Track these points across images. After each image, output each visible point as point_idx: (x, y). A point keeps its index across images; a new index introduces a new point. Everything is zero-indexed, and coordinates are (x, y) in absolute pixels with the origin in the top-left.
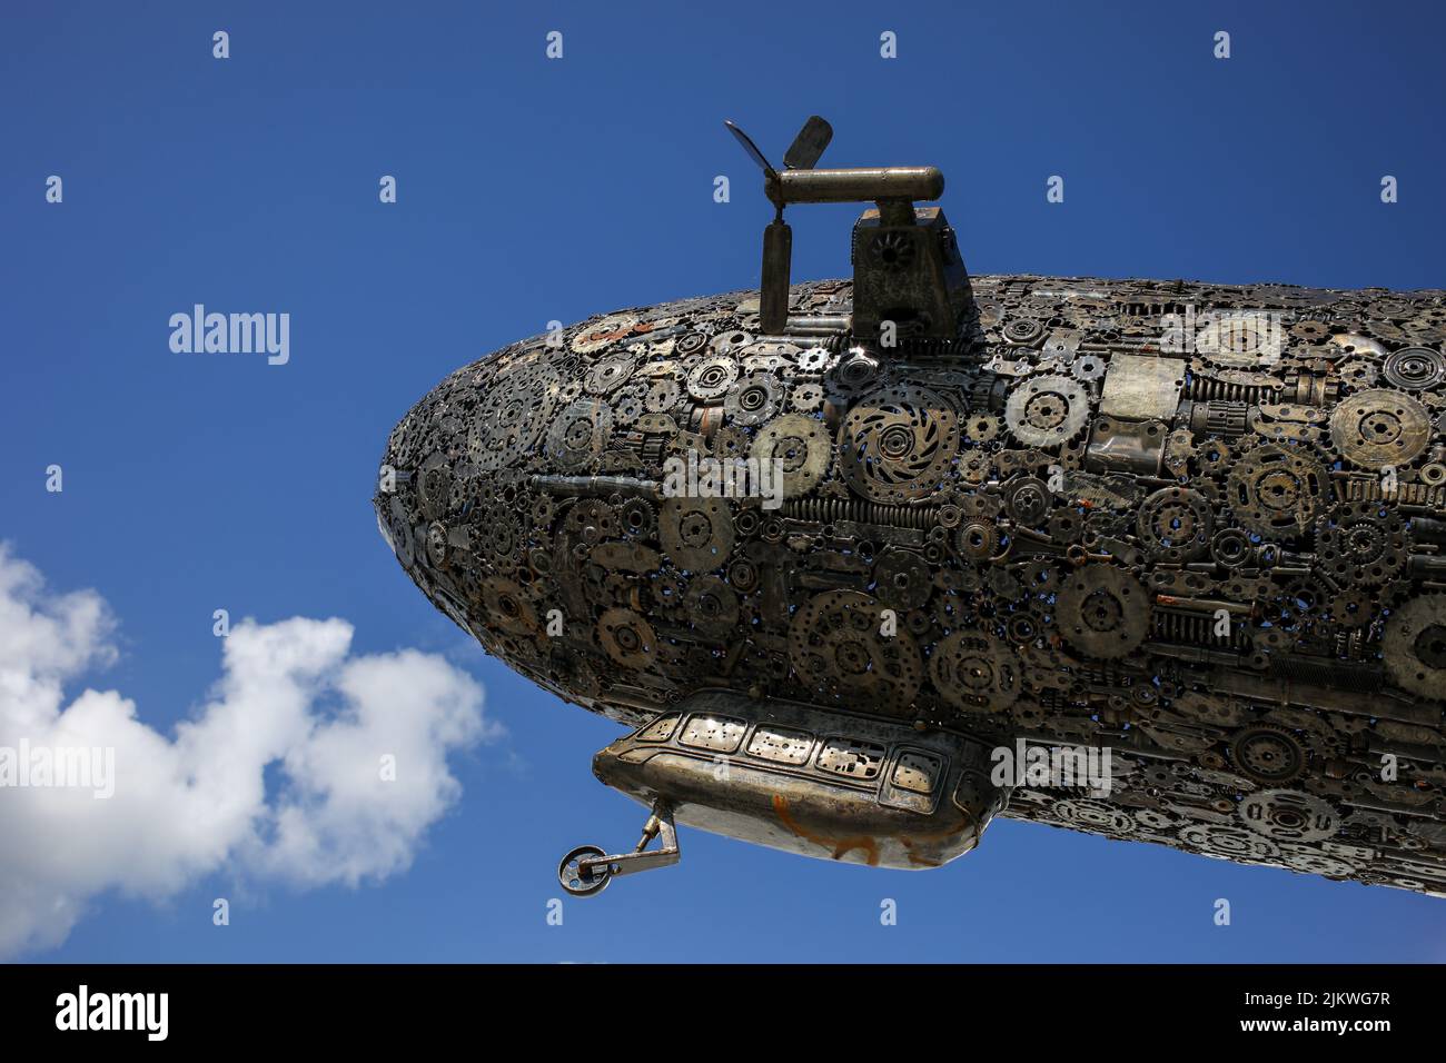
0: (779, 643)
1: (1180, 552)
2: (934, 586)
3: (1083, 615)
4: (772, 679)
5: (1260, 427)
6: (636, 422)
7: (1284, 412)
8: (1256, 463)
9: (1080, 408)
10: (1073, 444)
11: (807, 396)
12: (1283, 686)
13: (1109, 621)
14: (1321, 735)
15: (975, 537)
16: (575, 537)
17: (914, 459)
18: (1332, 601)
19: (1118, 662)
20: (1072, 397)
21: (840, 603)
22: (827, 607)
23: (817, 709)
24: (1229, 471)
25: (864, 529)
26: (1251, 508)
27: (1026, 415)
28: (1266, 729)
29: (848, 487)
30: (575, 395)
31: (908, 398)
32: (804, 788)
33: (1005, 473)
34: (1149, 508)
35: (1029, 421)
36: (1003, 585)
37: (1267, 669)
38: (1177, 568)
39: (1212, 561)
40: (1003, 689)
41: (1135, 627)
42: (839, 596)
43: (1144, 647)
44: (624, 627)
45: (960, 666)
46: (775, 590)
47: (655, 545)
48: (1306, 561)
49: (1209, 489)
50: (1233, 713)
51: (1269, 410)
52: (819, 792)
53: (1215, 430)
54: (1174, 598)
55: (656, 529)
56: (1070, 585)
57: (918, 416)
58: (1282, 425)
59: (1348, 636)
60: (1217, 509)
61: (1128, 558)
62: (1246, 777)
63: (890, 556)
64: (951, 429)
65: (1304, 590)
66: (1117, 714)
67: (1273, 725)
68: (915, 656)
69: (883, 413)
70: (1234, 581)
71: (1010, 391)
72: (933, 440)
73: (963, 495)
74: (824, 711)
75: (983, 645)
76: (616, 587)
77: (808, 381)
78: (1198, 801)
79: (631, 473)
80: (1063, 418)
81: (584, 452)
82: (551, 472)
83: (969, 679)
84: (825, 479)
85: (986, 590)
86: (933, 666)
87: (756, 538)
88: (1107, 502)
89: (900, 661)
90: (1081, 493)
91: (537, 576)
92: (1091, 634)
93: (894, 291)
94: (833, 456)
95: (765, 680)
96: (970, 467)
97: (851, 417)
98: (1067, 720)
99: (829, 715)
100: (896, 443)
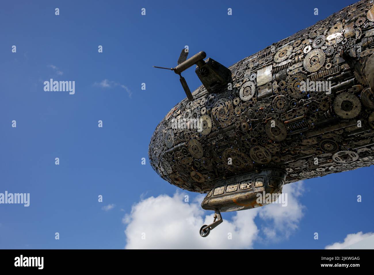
0: (222, 166)
1: (284, 110)
2: (242, 140)
3: (273, 133)
4: (226, 174)
5: (290, 73)
6: (177, 131)
7: (294, 67)
8: (291, 82)
9: (253, 87)
10: (254, 96)
11: (203, 111)
12: (320, 130)
13: (278, 132)
14: (336, 137)
15: (244, 126)
16: (177, 160)
17: (226, 115)
18: (319, 106)
19: (285, 140)
20: (251, 85)
21: (227, 152)
22: (226, 154)
23: (238, 176)
24: (287, 87)
25: (224, 135)
26: (294, 93)
27: (244, 94)
28: (324, 141)
29: (217, 127)
30: (167, 130)
31: (221, 102)
32: (238, 195)
33: (244, 109)
34: (274, 103)
35: (245, 95)
36: (255, 134)
37: (315, 128)
38: (285, 114)
39: (291, 109)
40: (268, 156)
41: (284, 131)
42: (226, 151)
43: (288, 134)
44: (195, 175)
45: (256, 155)
46: (215, 155)
47: (190, 156)
48: (310, 100)
49: (284, 93)
50: (315, 140)
51: (290, 68)
52: (241, 195)
53: (281, 79)
54: (288, 121)
55: (189, 152)
56: (267, 128)
57: (224, 105)
58: (294, 70)
59: (327, 112)
60: (287, 97)
61: (275, 116)
62: (328, 153)
63: (231, 138)
64: (231, 105)
65: (312, 106)
66: (293, 151)
67: (325, 139)
68: (247, 157)
69: (218, 107)
70: (298, 111)
71: (239, 90)
72: (228, 109)
73: (238, 118)
74: (239, 176)
75: (258, 149)
76: (189, 168)
77: (203, 107)
78: (325, 162)
79: (180, 143)
80: (251, 91)
81: (171, 142)
82: (168, 149)
83: (260, 157)
84: (212, 127)
85: (252, 136)
86: (252, 157)
87: (206, 146)
88: (265, 106)
89: (245, 159)
90: (260, 106)
91: (176, 171)
92: (276, 137)
93: (209, 80)
94: (212, 122)
95: (225, 174)
96: (237, 111)
97: (212, 111)
98: (284, 157)
99: (240, 176)
100: (222, 113)
